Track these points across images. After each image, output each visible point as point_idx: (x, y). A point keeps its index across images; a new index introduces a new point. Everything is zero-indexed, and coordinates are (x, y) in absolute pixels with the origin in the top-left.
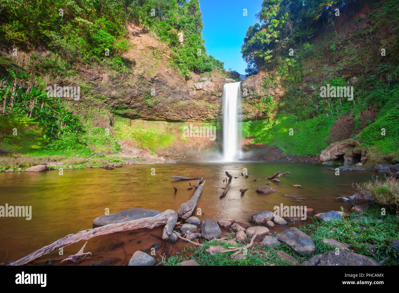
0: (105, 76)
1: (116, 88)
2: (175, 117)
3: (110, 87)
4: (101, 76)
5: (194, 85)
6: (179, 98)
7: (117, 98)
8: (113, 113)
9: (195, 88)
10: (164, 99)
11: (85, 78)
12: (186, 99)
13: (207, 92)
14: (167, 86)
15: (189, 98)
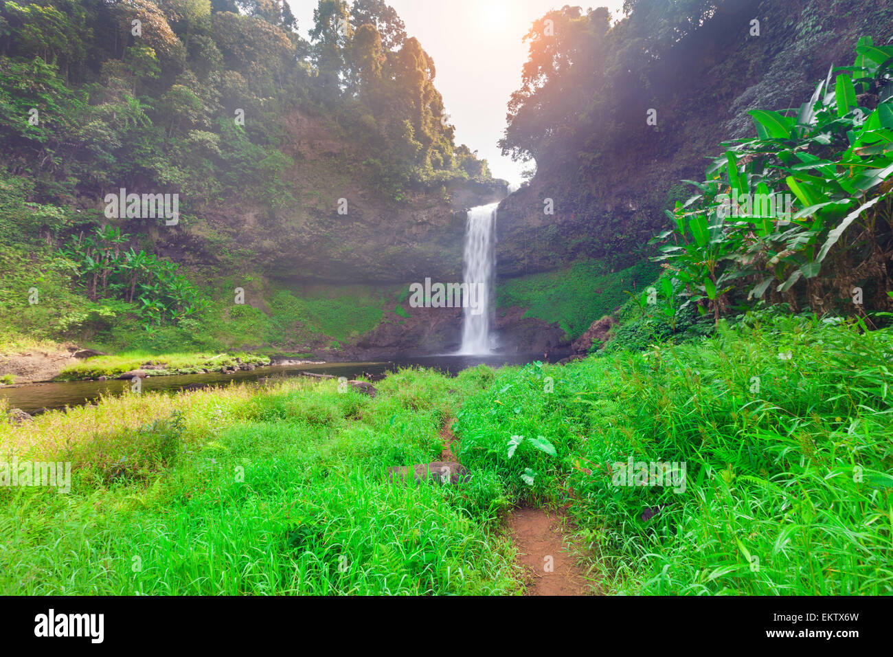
0: (250, 217)
1: (269, 235)
2: (384, 276)
3: (259, 234)
4: (241, 217)
5: (413, 216)
6: (388, 240)
7: (273, 253)
8: (270, 277)
9: (414, 222)
10: (360, 245)
11: (216, 225)
12: (400, 242)
13: (437, 227)
14: (363, 222)
15: (405, 240)
